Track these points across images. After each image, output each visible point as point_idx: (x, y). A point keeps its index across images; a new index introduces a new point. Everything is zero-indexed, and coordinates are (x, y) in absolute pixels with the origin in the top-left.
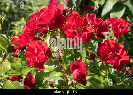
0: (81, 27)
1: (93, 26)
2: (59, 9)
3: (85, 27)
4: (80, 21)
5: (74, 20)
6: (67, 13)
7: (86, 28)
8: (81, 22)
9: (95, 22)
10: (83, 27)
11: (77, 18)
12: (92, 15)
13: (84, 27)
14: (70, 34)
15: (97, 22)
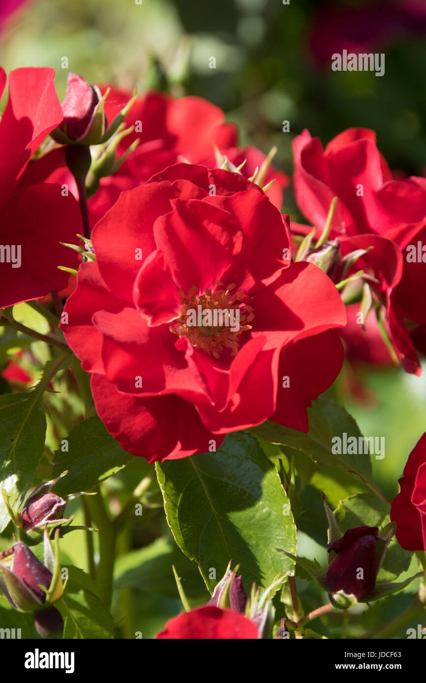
0: (226, 281)
1: (358, 254)
2: (18, 115)
3: (267, 282)
4: (214, 229)
5: (158, 226)
6: (95, 151)
7: (279, 293)
8: (223, 239)
9: (374, 217)
10: (250, 282)
11: (181, 205)
12: (342, 153)
13: (258, 278)
14: (119, 361)
15: (394, 220)
